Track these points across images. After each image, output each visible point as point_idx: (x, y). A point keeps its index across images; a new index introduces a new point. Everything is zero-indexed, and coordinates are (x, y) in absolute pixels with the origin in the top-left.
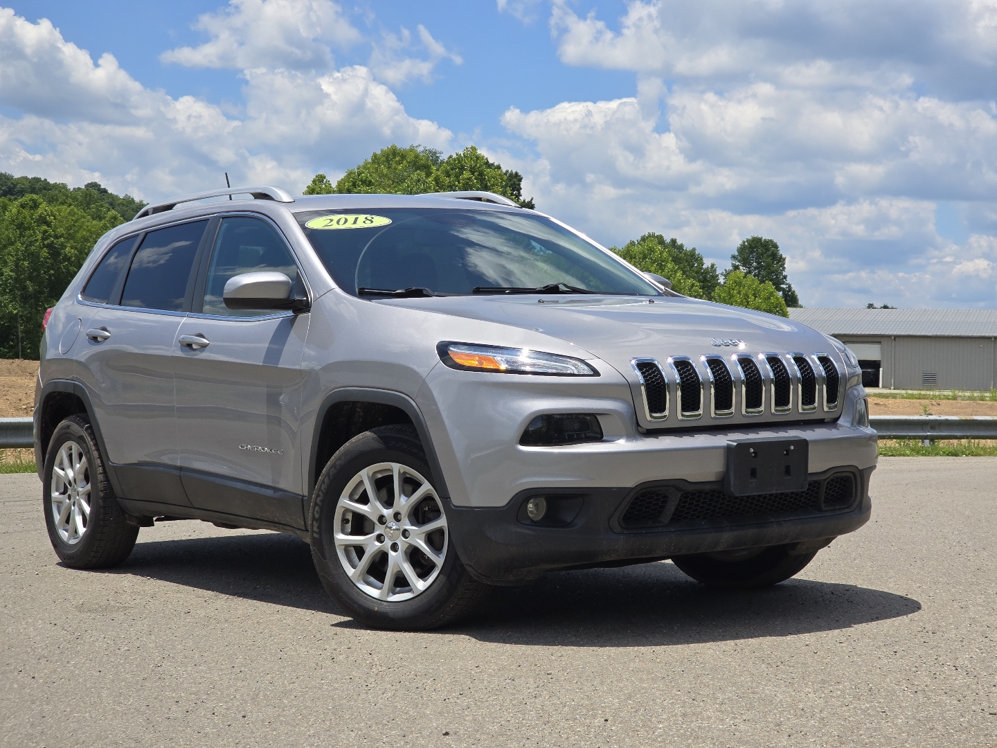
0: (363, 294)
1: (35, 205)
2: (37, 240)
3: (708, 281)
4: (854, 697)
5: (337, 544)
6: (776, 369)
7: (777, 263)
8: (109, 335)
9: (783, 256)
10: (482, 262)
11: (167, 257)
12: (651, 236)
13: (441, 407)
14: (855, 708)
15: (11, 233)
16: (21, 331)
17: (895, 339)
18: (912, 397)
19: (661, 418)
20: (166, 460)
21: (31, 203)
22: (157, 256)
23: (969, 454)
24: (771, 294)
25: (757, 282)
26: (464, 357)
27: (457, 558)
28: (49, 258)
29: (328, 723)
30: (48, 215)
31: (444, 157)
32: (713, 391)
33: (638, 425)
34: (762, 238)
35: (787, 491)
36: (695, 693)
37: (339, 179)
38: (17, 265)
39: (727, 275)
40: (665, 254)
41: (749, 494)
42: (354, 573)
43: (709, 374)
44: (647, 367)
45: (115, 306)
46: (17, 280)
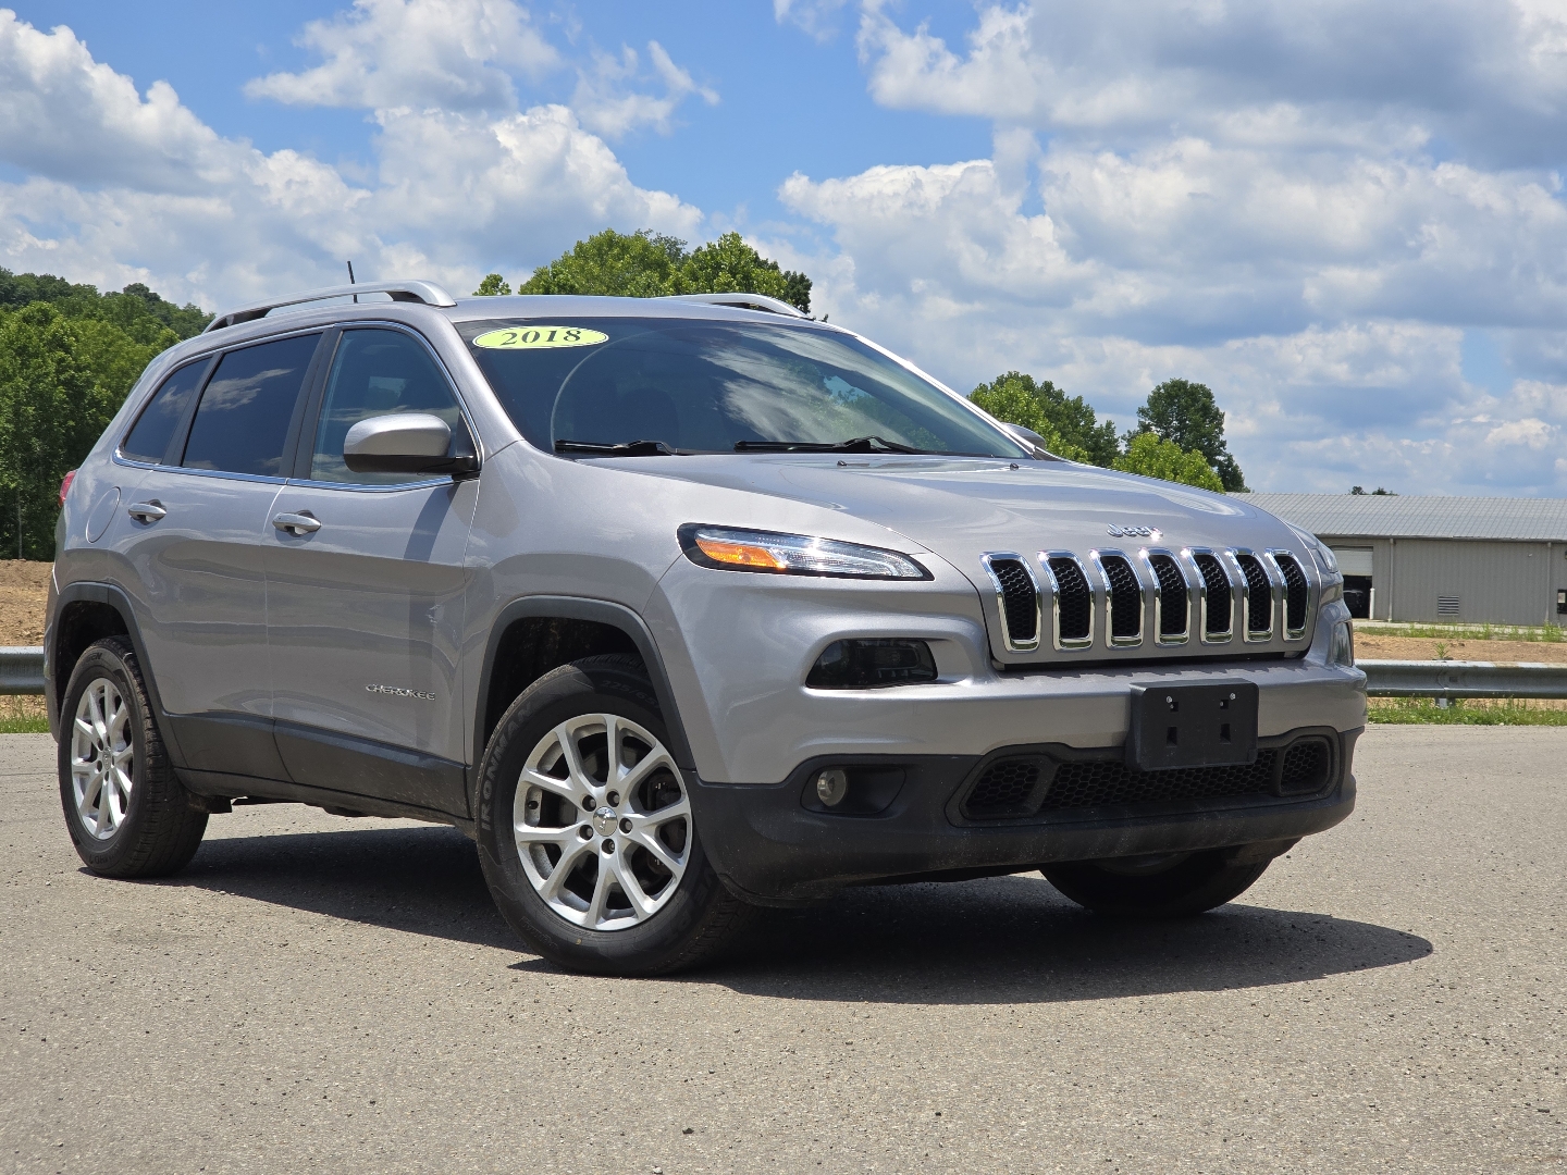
0: (563, 450)
1: (46, 319)
2: (47, 374)
3: (1101, 449)
4: (1327, 1084)
5: (518, 840)
6: (1209, 573)
7: (1211, 422)
8: (164, 512)
9: (1221, 411)
10: (750, 405)
11: (253, 393)
12: (1014, 377)
13: (684, 625)
14: (1328, 1100)
15: (8, 362)
16: (22, 516)
17: (1395, 543)
18: (1421, 633)
19: (1028, 646)
20: (249, 707)
21: (39, 316)
22: (236, 392)
23: (1509, 721)
24: (1201, 470)
25: (1178, 452)
26: (721, 549)
27: (705, 863)
28: (67, 403)
29: (503, 1113)
30: (66, 333)
31: (689, 250)
32: (1109, 607)
33: (992, 657)
34: (1187, 382)
35: (1224, 764)
36: (1076, 1074)
37: (524, 283)
38: (16, 413)
39: (1131, 439)
40: (1034, 406)
41: (1163, 769)
42: (545, 885)
43: (1104, 580)
44: (1006, 567)
45: (174, 468)
46: (16, 435)
